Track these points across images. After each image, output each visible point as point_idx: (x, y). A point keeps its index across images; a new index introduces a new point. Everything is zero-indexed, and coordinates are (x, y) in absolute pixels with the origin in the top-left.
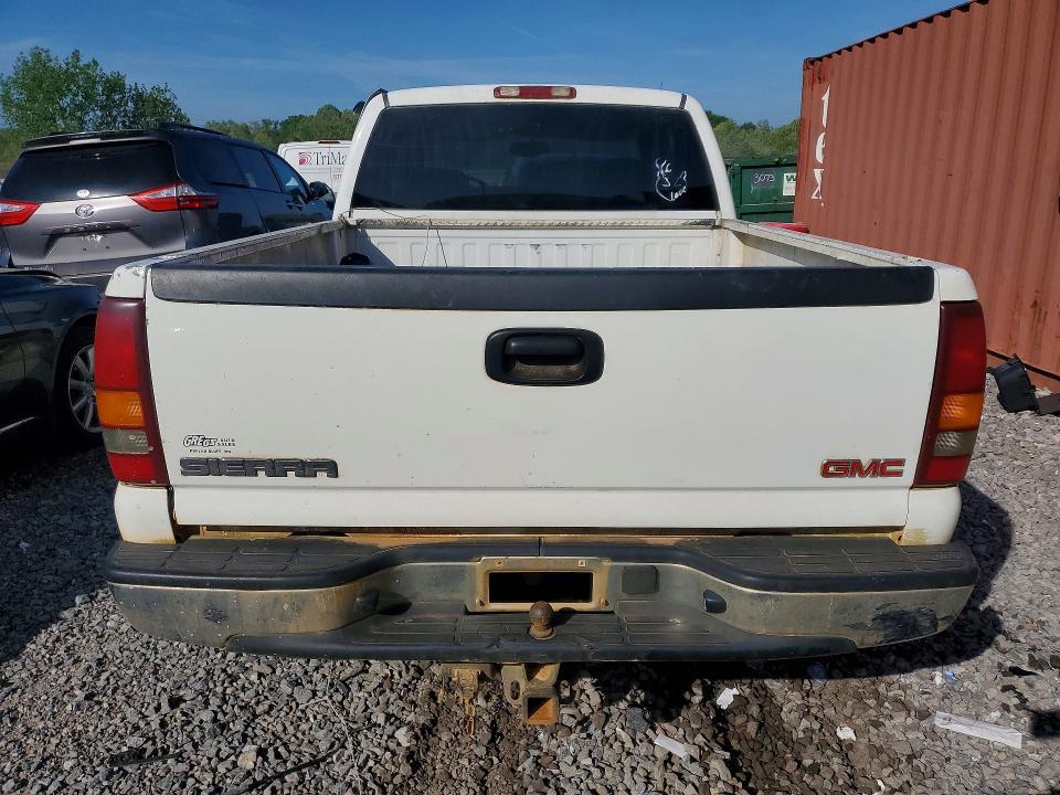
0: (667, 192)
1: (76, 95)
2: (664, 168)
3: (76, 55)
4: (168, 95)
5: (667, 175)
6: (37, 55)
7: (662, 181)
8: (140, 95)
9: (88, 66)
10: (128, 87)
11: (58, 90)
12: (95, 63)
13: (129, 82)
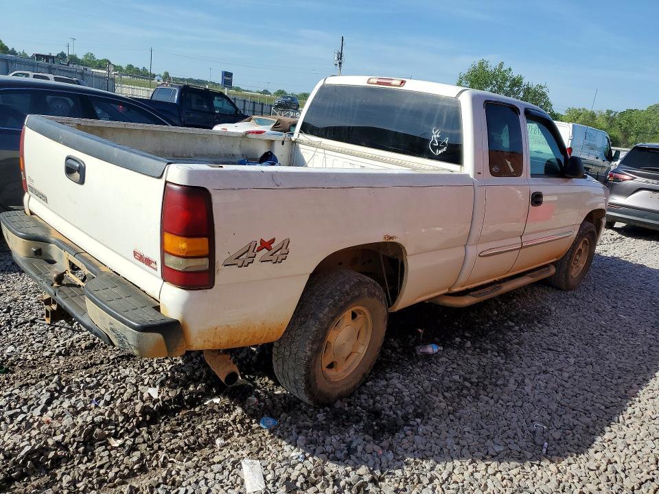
0: (435, 148)
1: (494, 86)
2: (436, 134)
3: (501, 65)
4: (544, 90)
5: (437, 138)
6: (481, 64)
7: (434, 142)
8: (528, 89)
9: (506, 71)
10: (523, 84)
11: (486, 83)
12: (510, 70)
13: (525, 82)
